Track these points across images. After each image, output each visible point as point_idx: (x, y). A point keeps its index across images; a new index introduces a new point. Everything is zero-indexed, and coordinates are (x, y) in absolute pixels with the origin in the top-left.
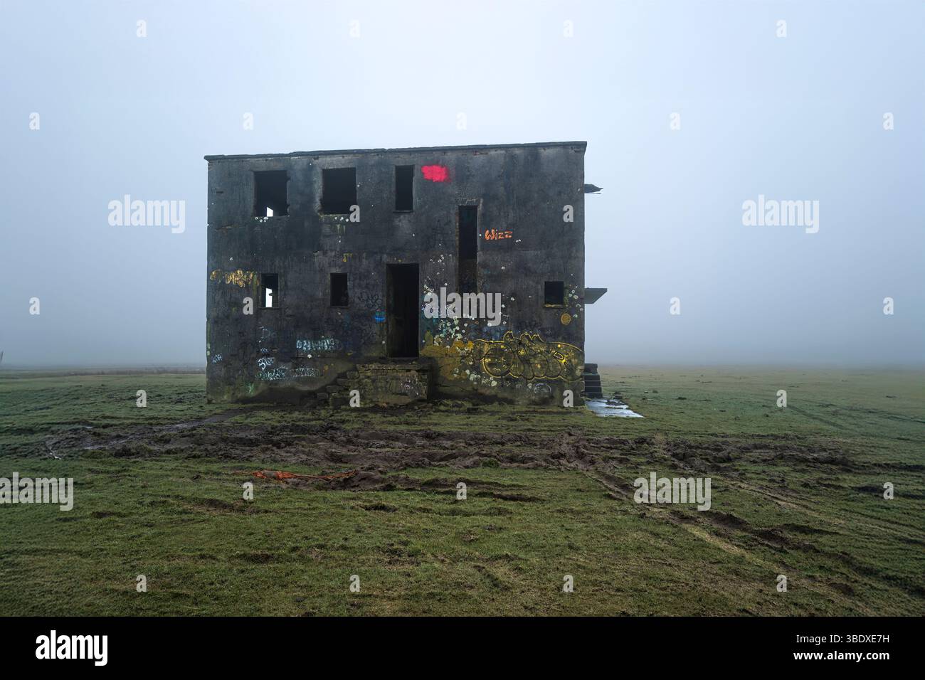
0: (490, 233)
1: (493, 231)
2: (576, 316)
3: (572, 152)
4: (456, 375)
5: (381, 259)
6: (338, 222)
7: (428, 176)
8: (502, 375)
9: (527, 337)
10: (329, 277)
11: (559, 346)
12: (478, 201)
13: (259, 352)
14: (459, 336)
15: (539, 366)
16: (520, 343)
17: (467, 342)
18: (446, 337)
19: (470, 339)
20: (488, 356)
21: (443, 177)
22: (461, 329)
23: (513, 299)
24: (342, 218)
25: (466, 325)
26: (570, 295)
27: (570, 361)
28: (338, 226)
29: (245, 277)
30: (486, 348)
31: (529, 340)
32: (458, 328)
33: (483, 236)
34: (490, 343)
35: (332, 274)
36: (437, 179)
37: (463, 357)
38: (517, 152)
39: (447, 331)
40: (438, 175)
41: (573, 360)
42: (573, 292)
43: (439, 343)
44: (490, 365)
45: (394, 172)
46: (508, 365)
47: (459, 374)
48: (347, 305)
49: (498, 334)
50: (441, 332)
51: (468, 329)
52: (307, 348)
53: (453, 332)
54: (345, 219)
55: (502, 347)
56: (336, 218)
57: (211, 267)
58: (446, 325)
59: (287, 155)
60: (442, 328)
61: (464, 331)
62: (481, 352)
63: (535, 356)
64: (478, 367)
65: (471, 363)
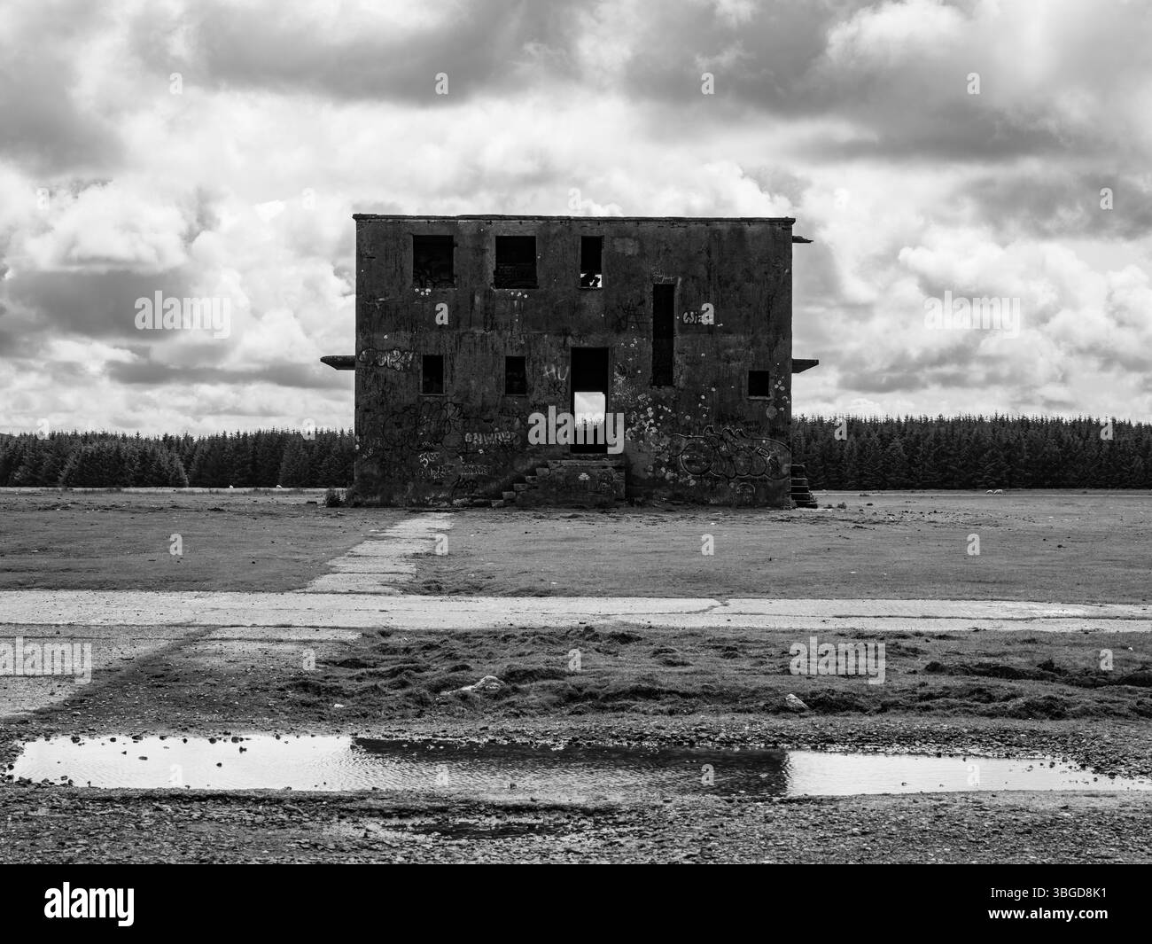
0: (689, 316)
1: (692, 313)
2: (783, 409)
3: (779, 228)
4: (649, 474)
5: (565, 342)
6: (514, 298)
7: (619, 250)
8: (701, 474)
9: (729, 431)
10: (503, 362)
11: (764, 441)
12: (676, 279)
13: (420, 446)
14: (654, 430)
15: (742, 464)
16: (722, 438)
17: (663, 437)
18: (640, 430)
19: (666, 433)
20: (686, 451)
21: (637, 251)
22: (656, 422)
23: (714, 390)
24: (520, 294)
25: (661, 417)
26: (776, 387)
27: (775, 458)
28: (516, 302)
29: (403, 358)
30: (684, 443)
31: (731, 434)
32: (652, 421)
33: (682, 319)
34: (688, 438)
35: (507, 358)
36: (630, 253)
37: (659, 454)
38: (719, 226)
39: (641, 424)
40: (631, 249)
41: (779, 457)
42: (780, 382)
43: (631, 438)
44: (688, 462)
45: (580, 244)
46: (708, 462)
47: (653, 472)
48: (525, 393)
49: (697, 428)
50: (634, 425)
51: (664, 422)
52: (478, 442)
53: (647, 425)
54: (523, 295)
55: (702, 442)
56: (512, 293)
57: (360, 346)
58: (639, 417)
59: (453, 218)
60: (635, 421)
61: (659, 424)
62: (678, 448)
63: (738, 452)
64: (675, 465)
65: (667, 460)
